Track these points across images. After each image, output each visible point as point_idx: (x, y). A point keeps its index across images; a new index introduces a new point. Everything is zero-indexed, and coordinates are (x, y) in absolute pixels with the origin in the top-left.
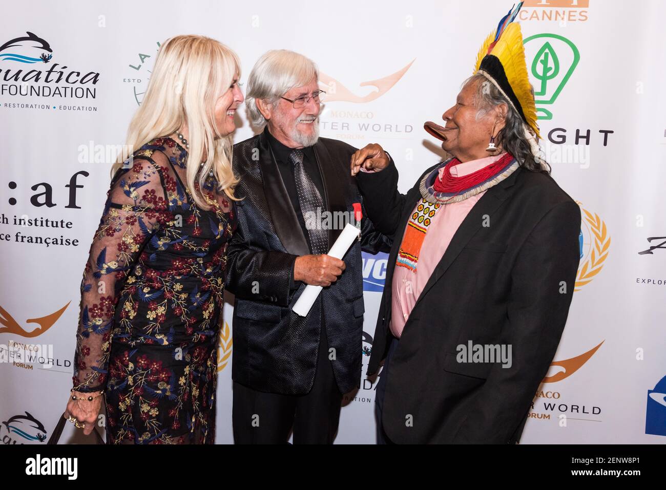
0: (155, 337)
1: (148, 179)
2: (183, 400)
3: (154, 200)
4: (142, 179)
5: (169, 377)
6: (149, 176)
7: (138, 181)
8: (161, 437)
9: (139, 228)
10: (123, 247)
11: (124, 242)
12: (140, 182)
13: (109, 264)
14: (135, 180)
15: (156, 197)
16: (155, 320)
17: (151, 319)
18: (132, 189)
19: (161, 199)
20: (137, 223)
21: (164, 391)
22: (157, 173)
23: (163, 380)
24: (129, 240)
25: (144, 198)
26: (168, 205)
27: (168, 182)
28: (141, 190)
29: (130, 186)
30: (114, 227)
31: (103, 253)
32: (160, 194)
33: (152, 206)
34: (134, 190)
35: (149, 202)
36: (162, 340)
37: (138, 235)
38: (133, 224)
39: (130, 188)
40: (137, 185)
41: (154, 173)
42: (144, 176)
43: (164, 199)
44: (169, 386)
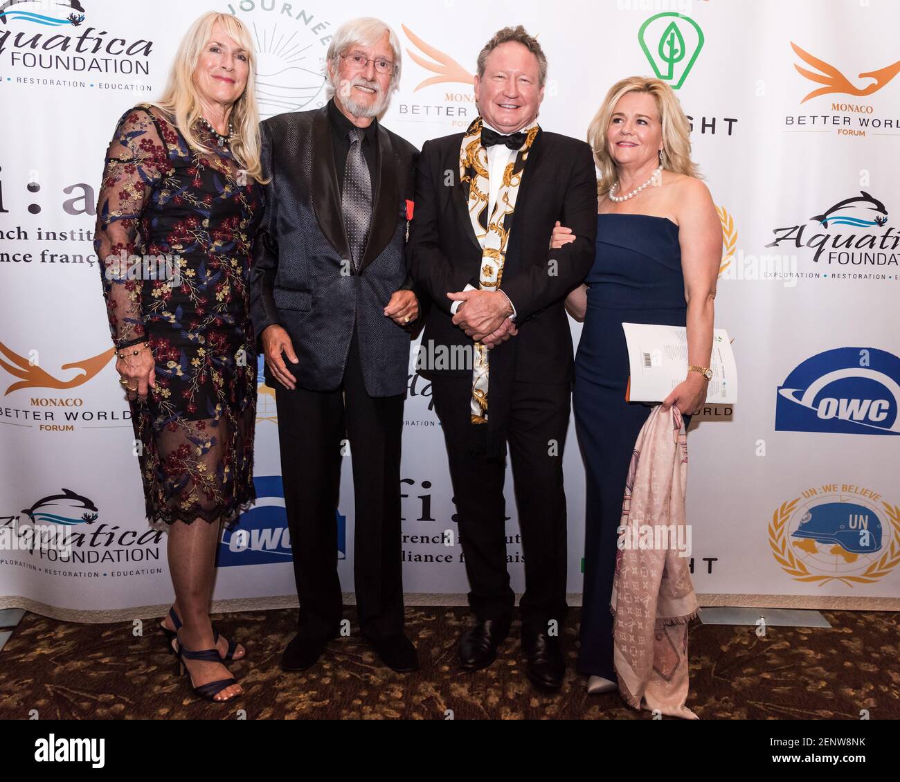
0: (162, 315)
1: (144, 129)
2: (199, 382)
3: (152, 149)
4: (139, 129)
5: (179, 357)
6: (146, 126)
7: (134, 131)
8: (176, 419)
9: (139, 176)
10: (125, 195)
11: (125, 191)
12: (136, 132)
13: (113, 213)
14: (131, 130)
15: (153, 146)
16: (160, 297)
17: (156, 296)
18: (128, 139)
19: (159, 147)
20: (136, 172)
21: (174, 370)
22: (153, 124)
23: (172, 359)
24: (130, 188)
25: (142, 147)
26: (168, 155)
27: (166, 135)
28: (137, 141)
29: (126, 136)
30: (113, 177)
31: (107, 203)
32: (158, 142)
33: (150, 155)
34: (131, 140)
35: (147, 150)
36: (169, 318)
37: (138, 183)
38: (132, 173)
39: (126, 138)
40: (134, 135)
41: (150, 123)
42: (140, 125)
43: (163, 148)
44: (180, 366)
